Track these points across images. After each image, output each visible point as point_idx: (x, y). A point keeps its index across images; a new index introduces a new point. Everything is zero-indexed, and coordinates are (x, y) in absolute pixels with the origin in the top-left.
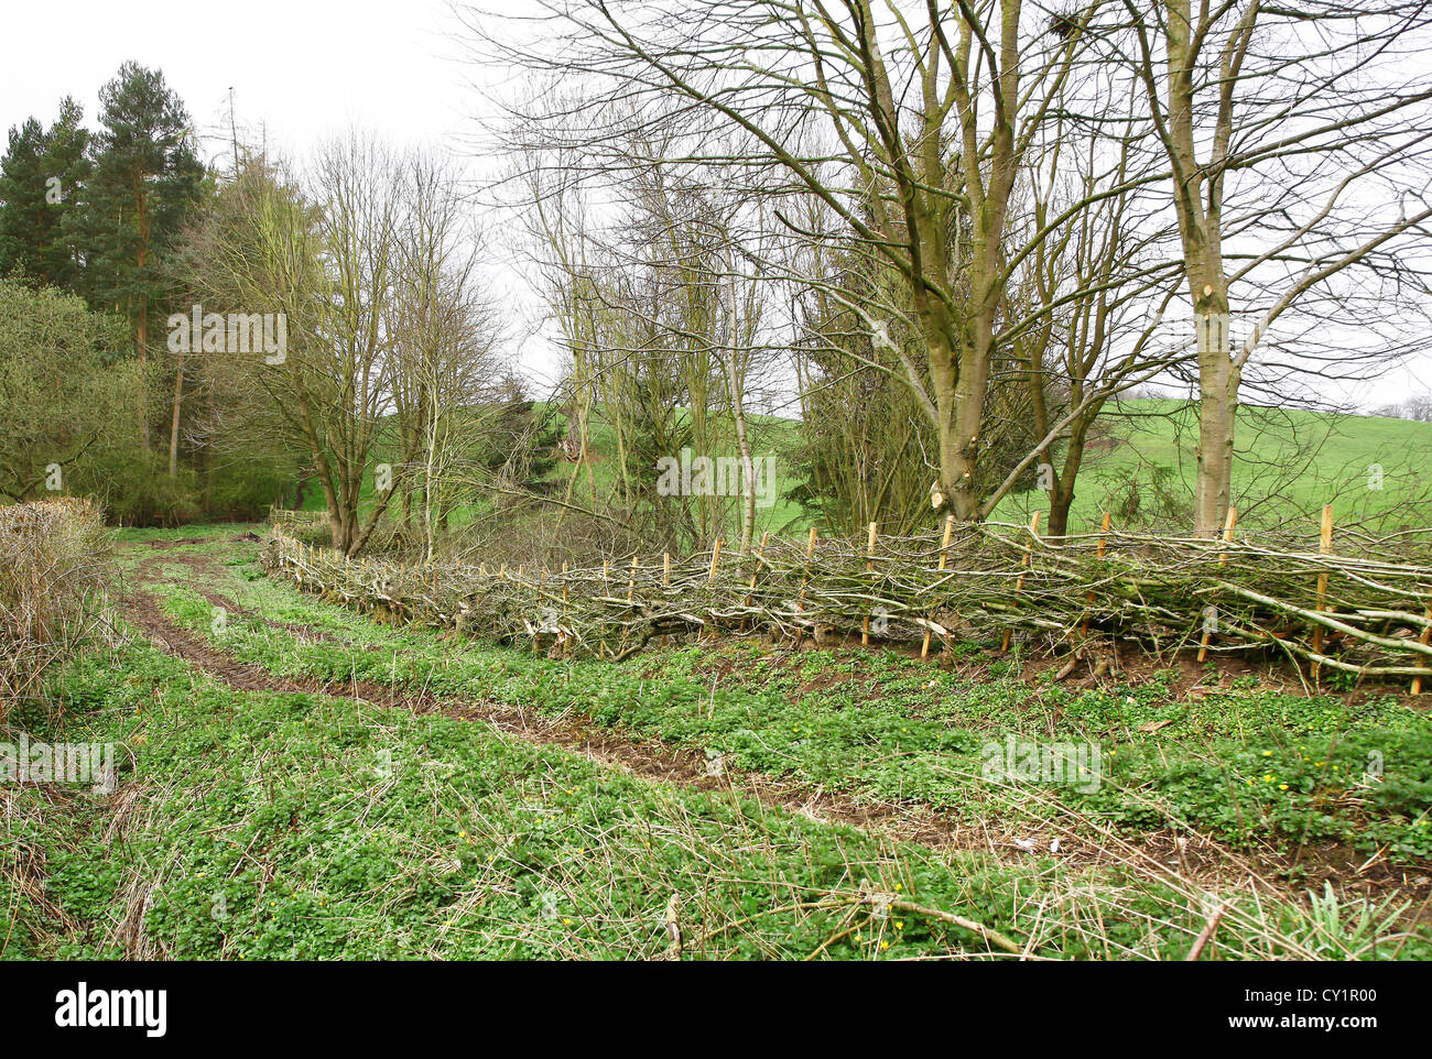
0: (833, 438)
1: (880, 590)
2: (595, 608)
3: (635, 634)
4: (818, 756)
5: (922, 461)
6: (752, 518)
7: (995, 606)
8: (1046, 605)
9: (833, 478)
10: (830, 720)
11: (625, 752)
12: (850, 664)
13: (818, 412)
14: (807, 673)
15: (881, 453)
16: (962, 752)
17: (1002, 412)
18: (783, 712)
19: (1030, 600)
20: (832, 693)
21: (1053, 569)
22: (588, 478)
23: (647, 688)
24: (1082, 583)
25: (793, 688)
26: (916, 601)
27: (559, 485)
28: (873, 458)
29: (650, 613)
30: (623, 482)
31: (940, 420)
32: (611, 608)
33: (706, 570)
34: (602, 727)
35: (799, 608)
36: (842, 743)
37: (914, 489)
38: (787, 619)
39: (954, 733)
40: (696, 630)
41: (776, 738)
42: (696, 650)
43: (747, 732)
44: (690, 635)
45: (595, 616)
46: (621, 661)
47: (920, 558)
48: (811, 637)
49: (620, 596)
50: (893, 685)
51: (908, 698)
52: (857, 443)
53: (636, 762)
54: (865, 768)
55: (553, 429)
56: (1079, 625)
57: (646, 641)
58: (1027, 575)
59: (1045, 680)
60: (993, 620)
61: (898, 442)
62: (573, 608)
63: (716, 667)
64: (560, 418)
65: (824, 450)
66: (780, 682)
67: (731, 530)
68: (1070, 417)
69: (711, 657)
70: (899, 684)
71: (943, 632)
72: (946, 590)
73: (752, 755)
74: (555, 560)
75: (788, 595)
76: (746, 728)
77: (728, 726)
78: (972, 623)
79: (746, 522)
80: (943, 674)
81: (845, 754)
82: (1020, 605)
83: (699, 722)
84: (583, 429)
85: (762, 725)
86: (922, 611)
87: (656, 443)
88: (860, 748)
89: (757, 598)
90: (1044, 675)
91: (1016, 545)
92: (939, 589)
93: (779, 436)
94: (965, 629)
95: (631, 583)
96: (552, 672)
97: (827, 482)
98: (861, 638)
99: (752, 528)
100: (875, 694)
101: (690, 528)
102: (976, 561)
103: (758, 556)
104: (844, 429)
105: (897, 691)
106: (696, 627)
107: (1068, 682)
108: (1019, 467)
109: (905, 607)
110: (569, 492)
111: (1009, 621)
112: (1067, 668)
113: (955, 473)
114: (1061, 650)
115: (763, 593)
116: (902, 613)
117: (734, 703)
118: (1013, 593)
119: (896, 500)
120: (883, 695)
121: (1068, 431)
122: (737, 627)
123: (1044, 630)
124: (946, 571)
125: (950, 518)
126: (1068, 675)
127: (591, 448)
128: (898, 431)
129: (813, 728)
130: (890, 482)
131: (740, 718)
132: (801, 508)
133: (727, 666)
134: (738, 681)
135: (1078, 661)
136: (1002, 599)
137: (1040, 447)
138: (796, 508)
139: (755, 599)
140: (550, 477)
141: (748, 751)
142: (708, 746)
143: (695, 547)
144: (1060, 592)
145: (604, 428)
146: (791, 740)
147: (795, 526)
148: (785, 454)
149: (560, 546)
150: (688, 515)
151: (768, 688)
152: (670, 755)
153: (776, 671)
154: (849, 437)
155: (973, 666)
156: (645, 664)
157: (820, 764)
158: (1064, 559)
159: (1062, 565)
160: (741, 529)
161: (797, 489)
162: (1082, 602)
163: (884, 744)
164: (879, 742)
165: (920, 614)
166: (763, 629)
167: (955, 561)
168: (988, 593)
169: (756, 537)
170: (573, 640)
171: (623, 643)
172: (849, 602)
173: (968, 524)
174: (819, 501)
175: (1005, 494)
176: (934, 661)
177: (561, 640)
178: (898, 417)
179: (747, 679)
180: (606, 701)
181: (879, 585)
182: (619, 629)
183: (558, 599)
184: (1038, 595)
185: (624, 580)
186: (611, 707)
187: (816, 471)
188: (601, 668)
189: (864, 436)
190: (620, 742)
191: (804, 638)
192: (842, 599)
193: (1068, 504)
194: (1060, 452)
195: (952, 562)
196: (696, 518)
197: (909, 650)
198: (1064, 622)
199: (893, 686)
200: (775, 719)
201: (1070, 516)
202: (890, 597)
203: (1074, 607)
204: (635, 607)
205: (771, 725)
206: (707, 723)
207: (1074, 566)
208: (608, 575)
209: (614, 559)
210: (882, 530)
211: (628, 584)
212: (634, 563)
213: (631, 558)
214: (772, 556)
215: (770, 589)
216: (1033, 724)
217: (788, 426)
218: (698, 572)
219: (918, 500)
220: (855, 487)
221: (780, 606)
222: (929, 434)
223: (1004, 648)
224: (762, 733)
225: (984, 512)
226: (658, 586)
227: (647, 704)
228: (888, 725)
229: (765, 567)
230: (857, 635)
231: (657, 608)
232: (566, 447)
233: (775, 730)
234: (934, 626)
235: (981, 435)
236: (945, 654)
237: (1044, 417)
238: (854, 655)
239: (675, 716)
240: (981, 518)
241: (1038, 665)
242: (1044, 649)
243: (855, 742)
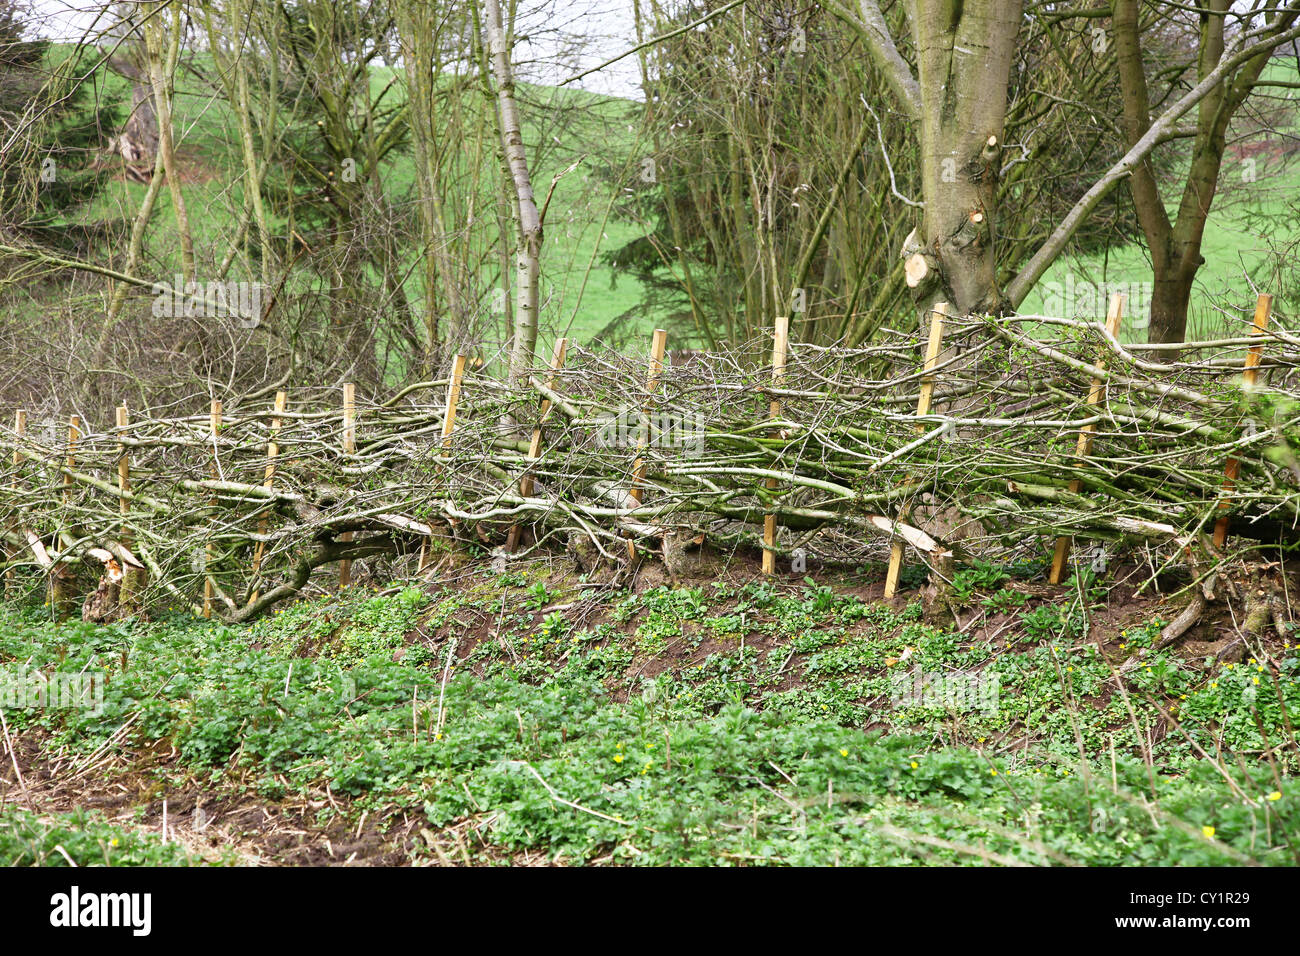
0: (707, 138)
1: (797, 459)
2: (192, 506)
3: (280, 560)
4: (665, 814)
5: (888, 188)
6: (533, 310)
7: (1034, 490)
8: (1140, 488)
9: (707, 224)
10: (690, 734)
11: (249, 822)
12: (734, 618)
13: (675, 83)
14: (646, 635)
15: (806, 172)
16: (965, 798)
17: (1055, 84)
18: (593, 720)
19: (1107, 478)
20: (700, 678)
21: (1153, 413)
22: (176, 219)
23: (301, 676)
24: (1212, 440)
25: (620, 667)
26: (871, 481)
27: (111, 233)
28: (791, 181)
29: (313, 513)
30: (254, 228)
31: (922, 100)
32: (226, 504)
33: (434, 421)
34: (198, 768)
35: (631, 499)
36: (715, 783)
37: (874, 245)
38: (603, 521)
39: (946, 756)
40: (413, 548)
41: (576, 775)
42: (414, 593)
43: (515, 766)
44: (402, 560)
45: (191, 522)
46: (249, 620)
47: (882, 392)
48: (657, 559)
49: (251, 476)
50: (826, 659)
51: (858, 685)
52: (757, 151)
53: (274, 841)
54: (762, 836)
55: (92, 106)
56: (1209, 528)
57: (304, 574)
58: (1098, 425)
59: (1139, 644)
60: (1032, 520)
61: (840, 150)
62: (141, 505)
63: (457, 626)
64: (109, 82)
65: (686, 163)
66: (595, 654)
67: (490, 336)
68: (1195, 93)
69: (447, 606)
70: (840, 656)
71: (928, 544)
72: (933, 458)
73: (525, 815)
74: (99, 399)
75: (609, 472)
76: (513, 756)
77: (475, 755)
78: (989, 525)
79: (522, 318)
80: (930, 633)
81: (722, 808)
82: (1086, 488)
83: (413, 748)
84: (162, 110)
85: (549, 748)
86: (883, 503)
87: (330, 146)
88: (754, 794)
89: (542, 479)
90: (1138, 633)
91: (1076, 363)
92: (918, 455)
93: (593, 133)
94: (977, 541)
95: (273, 449)
96: (87, 648)
97: (693, 233)
98: (760, 560)
99: (534, 332)
100: (790, 678)
101: (405, 325)
102: (995, 396)
103: (545, 389)
104: (728, 123)
105: (834, 672)
106: (413, 543)
107: (1189, 647)
108: (1086, 200)
109: (849, 494)
110: (131, 251)
111: (1063, 520)
112: (1186, 617)
113: (954, 213)
114: (1172, 581)
115: (554, 467)
116: (843, 506)
117: (488, 704)
118: (1070, 462)
119: (835, 270)
120: (807, 679)
121: (1189, 124)
122: (501, 541)
123: (1135, 540)
124: (934, 417)
125: (941, 307)
126: (1189, 633)
127: (182, 152)
128: (841, 125)
129: (654, 752)
130: (825, 231)
131: (503, 736)
132: (641, 287)
133: (480, 623)
134: (504, 655)
135: (1209, 604)
136: (1048, 475)
137: (1131, 157)
138: (631, 287)
139: (538, 480)
140: (89, 215)
141: (518, 806)
142: (432, 798)
143: (415, 370)
144: (1170, 462)
145: (211, 107)
146: (610, 780)
147: (630, 325)
148: (606, 173)
149: (114, 369)
150: (400, 303)
151: (566, 669)
152: (350, 822)
153: (583, 634)
154: (738, 138)
155: (991, 615)
156: (303, 626)
157: (668, 830)
158: (1177, 390)
159: (1173, 403)
160: (511, 331)
161: (632, 245)
162: (1213, 481)
163: (803, 783)
164: (794, 780)
165: (888, 509)
166: (557, 544)
167: (951, 398)
168: (1019, 462)
169: (540, 350)
170: (142, 574)
171: (255, 579)
172: (734, 485)
173: (976, 320)
174: (678, 272)
175: (1056, 257)
176: (911, 606)
177: (113, 576)
178: (841, 95)
179: (523, 650)
180: (209, 709)
181: (794, 449)
182: (243, 551)
183: (105, 485)
184: (1121, 467)
185: (256, 442)
186: (219, 723)
187: (671, 208)
188: (201, 638)
189: (770, 135)
190: (238, 799)
191: (641, 562)
192: (717, 479)
193: (1189, 277)
194: (1178, 167)
195: (946, 400)
196: (418, 307)
197: (859, 584)
198: (1177, 523)
199: (827, 661)
200: (576, 736)
201: (1196, 302)
202: (818, 474)
203: (1198, 492)
204: (282, 502)
205: (567, 749)
206: (430, 750)
207: (1196, 405)
208: (222, 432)
209: (237, 397)
210: (807, 331)
211: (264, 452)
212: (279, 406)
213: (272, 394)
214: (576, 389)
215: (571, 458)
216: (1114, 737)
217: (613, 112)
218: (418, 424)
219: (881, 272)
220: (752, 243)
221: (590, 494)
222: (902, 132)
223: (1054, 577)
224: (548, 766)
225: (1013, 296)
226: (330, 455)
227: (302, 711)
228: (811, 742)
229: (559, 412)
230: (752, 553)
231: (328, 503)
232: (126, 149)
233: (574, 760)
234: (909, 533)
235: (1010, 133)
236: (933, 592)
237: (1141, 93)
238: (746, 596)
239: (361, 737)
240: (1007, 308)
241: (1124, 613)
242: (1136, 579)
243: (743, 781)
